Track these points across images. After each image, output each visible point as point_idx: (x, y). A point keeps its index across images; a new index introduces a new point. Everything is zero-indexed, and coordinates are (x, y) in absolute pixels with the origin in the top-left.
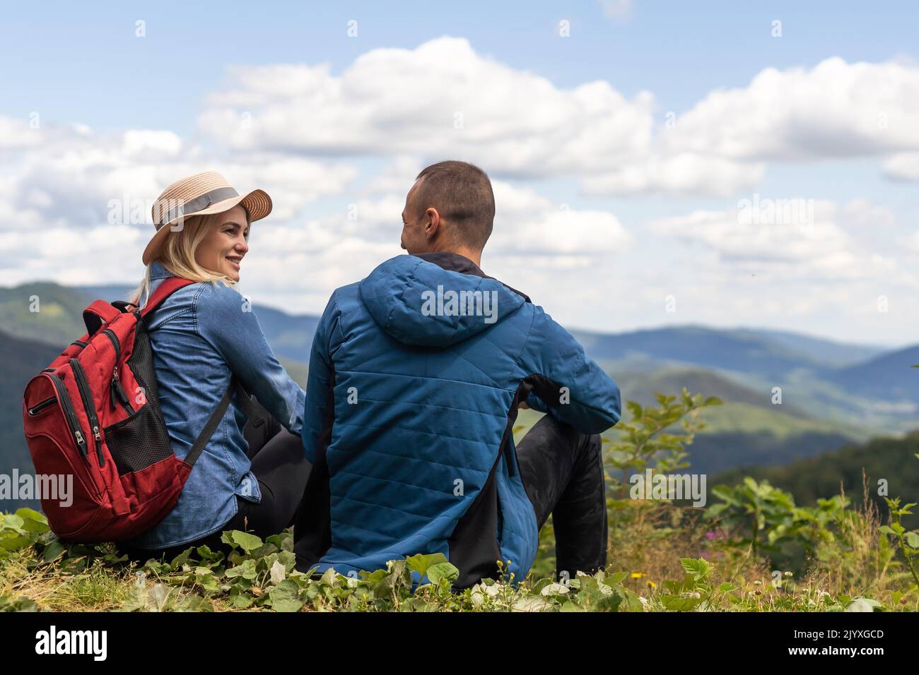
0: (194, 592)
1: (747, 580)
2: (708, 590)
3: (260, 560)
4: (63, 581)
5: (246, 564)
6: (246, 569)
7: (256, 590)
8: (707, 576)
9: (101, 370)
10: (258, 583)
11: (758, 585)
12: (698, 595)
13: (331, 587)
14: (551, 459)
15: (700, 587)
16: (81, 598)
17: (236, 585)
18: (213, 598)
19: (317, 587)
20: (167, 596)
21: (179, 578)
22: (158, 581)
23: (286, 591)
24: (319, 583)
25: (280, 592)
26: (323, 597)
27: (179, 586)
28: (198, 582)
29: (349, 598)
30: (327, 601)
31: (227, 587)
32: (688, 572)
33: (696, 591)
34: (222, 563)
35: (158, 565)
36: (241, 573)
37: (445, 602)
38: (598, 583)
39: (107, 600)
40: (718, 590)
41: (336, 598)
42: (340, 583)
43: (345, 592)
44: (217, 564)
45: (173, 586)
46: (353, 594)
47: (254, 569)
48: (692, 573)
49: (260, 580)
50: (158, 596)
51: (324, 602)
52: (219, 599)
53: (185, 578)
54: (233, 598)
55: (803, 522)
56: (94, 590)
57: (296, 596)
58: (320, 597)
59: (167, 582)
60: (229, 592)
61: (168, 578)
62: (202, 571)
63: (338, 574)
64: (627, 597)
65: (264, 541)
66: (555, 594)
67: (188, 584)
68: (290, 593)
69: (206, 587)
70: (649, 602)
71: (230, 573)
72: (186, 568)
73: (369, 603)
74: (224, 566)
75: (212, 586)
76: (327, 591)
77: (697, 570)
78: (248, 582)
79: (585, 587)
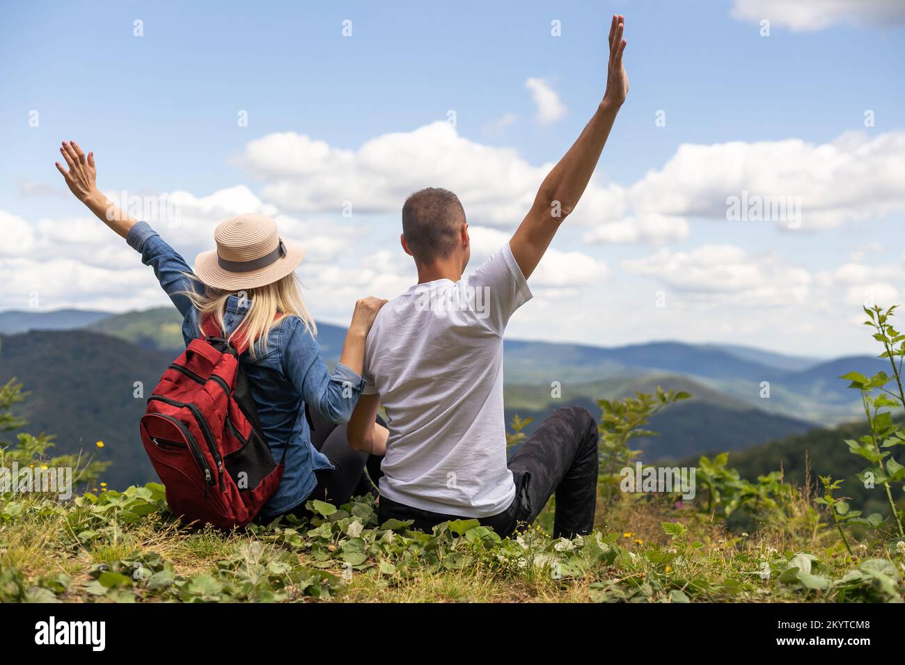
0: (283, 548)
1: (712, 539)
2: (683, 547)
3: (334, 523)
4: (182, 539)
5: (323, 526)
6: (324, 530)
7: (332, 547)
8: (683, 536)
9: (219, 416)
10: (333, 541)
11: (721, 543)
12: (675, 551)
13: (389, 544)
14: (558, 443)
15: (676, 544)
16: (196, 553)
17: (316, 543)
18: (299, 552)
19: (378, 545)
20: (263, 552)
21: (272, 537)
22: (256, 540)
23: (355, 546)
24: (380, 542)
25: (351, 547)
26: (384, 553)
27: (272, 543)
28: (286, 540)
29: (404, 552)
30: (387, 555)
31: (309, 544)
32: (667, 533)
33: (674, 548)
34: (305, 526)
35: (256, 527)
36: (320, 533)
37: (479, 556)
38: (598, 541)
39: (216, 554)
40: (690, 547)
41: (394, 553)
42: (397, 541)
43: (401, 548)
44: (301, 527)
45: (267, 543)
46: (407, 550)
47: (330, 530)
48: (670, 534)
49: (335, 538)
50: (255, 551)
51: (384, 556)
52: (303, 554)
53: (276, 537)
54: (314, 553)
55: (750, 495)
56: (206, 547)
57: (362, 551)
58: (381, 552)
59: (262, 540)
60: (310, 548)
61: (263, 537)
62: (289, 532)
63: (395, 534)
64: (620, 552)
65: (338, 508)
66: (564, 550)
67: (279, 542)
68: (358, 548)
69: (293, 544)
70: (636, 557)
71: (311, 534)
72: (277, 530)
73: (420, 557)
74: (307, 528)
75: (298, 543)
76: (387, 547)
77: (674, 531)
78: (325, 541)
79: (587, 544)
